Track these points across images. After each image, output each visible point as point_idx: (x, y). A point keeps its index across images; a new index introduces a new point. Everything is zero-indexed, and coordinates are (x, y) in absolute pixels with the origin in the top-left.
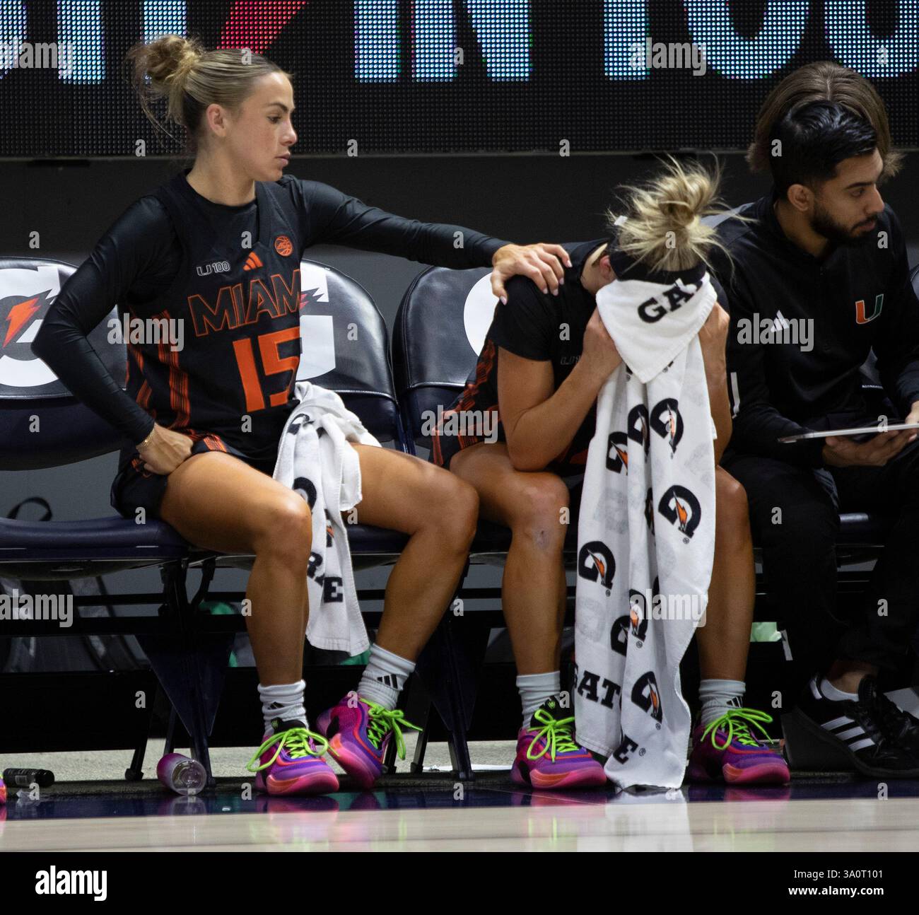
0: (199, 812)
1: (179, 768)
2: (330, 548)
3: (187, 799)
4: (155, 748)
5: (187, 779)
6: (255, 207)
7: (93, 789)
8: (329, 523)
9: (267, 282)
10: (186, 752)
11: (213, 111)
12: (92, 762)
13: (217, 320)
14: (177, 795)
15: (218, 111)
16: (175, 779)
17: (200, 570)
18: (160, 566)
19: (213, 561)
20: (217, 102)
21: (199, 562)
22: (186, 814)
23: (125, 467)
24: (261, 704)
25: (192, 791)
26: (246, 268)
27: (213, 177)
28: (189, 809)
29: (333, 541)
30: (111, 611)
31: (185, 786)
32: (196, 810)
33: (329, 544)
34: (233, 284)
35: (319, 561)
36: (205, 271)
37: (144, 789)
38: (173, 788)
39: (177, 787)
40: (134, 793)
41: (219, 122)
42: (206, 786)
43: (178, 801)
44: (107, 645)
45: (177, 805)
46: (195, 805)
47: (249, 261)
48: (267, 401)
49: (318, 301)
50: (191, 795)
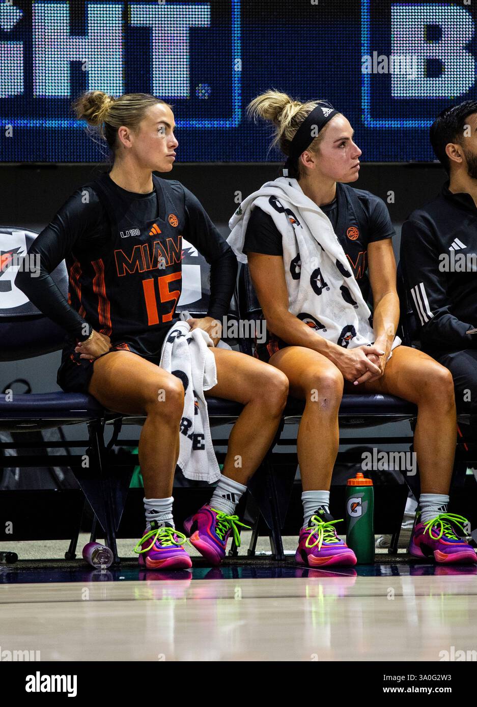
0: (109, 580)
1: (97, 551)
2: (196, 416)
3: (101, 571)
4: (84, 539)
5: (101, 558)
6: (155, 194)
7: (41, 565)
8: (196, 399)
9: (164, 243)
10: (102, 542)
11: (123, 131)
12: (49, 547)
13: (131, 266)
14: (95, 569)
15: (125, 131)
16: (93, 559)
17: (113, 426)
18: (87, 423)
19: (120, 420)
20: (124, 125)
21: (112, 421)
22: (100, 581)
23: (65, 358)
24: (145, 510)
25: (103, 566)
26: (151, 234)
27: (126, 174)
28: (102, 578)
29: (199, 411)
30: (68, 451)
31: (100, 563)
32: (106, 579)
33: (196, 413)
34: (142, 243)
35: (190, 424)
36: (125, 235)
37: (75, 565)
38: (93, 564)
39: (94, 563)
40: (68, 567)
41: (128, 138)
42: (113, 564)
43: (95, 572)
44: (65, 473)
45: (95, 575)
46: (105, 575)
47: (153, 230)
48: (160, 319)
49: (191, 255)
50: (103, 569)
